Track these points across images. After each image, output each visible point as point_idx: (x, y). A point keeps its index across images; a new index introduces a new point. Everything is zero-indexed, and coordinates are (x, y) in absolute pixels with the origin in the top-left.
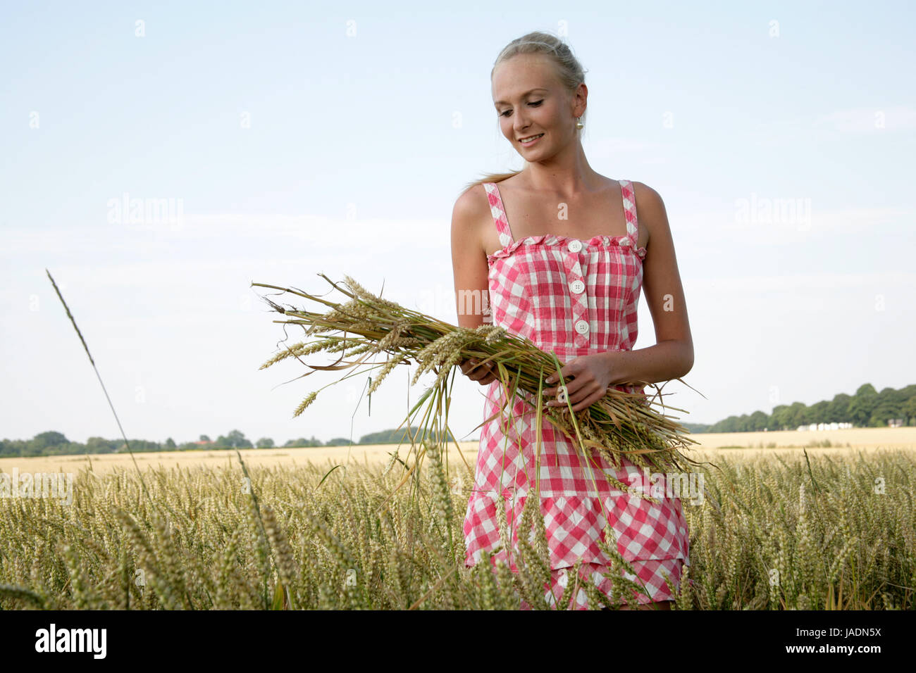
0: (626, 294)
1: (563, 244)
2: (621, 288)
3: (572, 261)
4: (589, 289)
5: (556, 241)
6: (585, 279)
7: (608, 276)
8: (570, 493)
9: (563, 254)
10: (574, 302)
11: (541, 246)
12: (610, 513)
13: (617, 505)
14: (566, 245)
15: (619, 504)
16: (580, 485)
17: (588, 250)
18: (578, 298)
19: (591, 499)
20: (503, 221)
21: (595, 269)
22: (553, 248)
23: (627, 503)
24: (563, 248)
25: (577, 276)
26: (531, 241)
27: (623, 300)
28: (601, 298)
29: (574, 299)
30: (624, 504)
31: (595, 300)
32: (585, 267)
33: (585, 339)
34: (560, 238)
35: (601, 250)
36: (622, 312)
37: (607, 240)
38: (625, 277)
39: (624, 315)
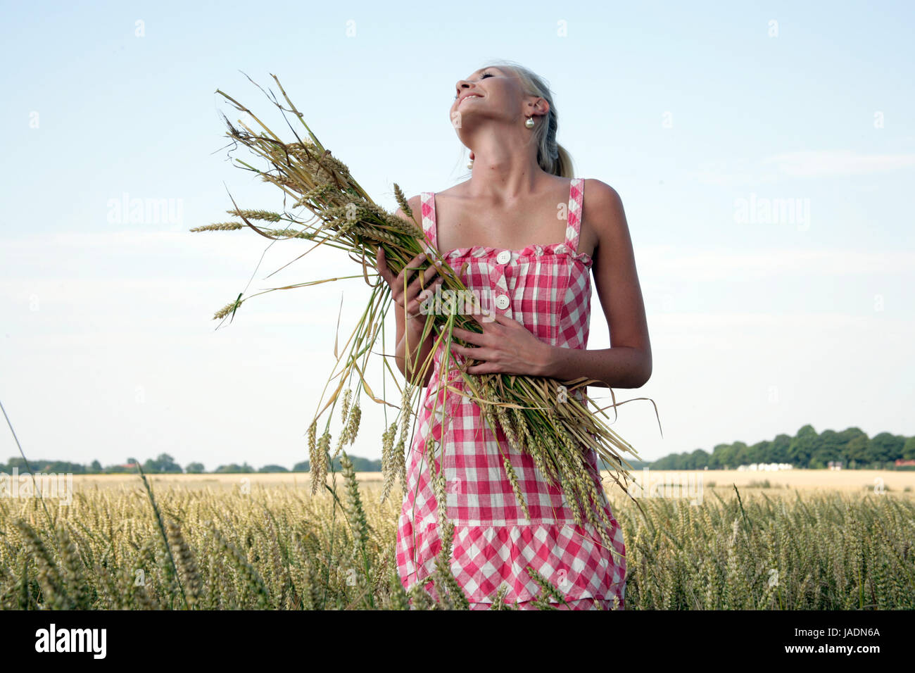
0: (557, 308)
1: (492, 254)
2: (551, 303)
3: (498, 274)
4: (515, 304)
5: (483, 252)
6: (511, 294)
7: (536, 289)
8: (474, 523)
9: (490, 266)
11: (468, 259)
12: (513, 545)
13: (522, 535)
14: (495, 256)
15: (525, 534)
16: (485, 513)
17: (518, 262)
18: (503, 313)
19: (496, 528)
20: (432, 234)
21: (523, 282)
23: (532, 535)
24: (491, 259)
25: (503, 291)
26: (458, 253)
27: (554, 316)
28: (528, 314)
30: (530, 536)
31: (521, 315)
32: (514, 280)
34: (489, 249)
35: (533, 261)
36: (557, 328)
37: (540, 249)
38: (554, 290)
39: (561, 331)
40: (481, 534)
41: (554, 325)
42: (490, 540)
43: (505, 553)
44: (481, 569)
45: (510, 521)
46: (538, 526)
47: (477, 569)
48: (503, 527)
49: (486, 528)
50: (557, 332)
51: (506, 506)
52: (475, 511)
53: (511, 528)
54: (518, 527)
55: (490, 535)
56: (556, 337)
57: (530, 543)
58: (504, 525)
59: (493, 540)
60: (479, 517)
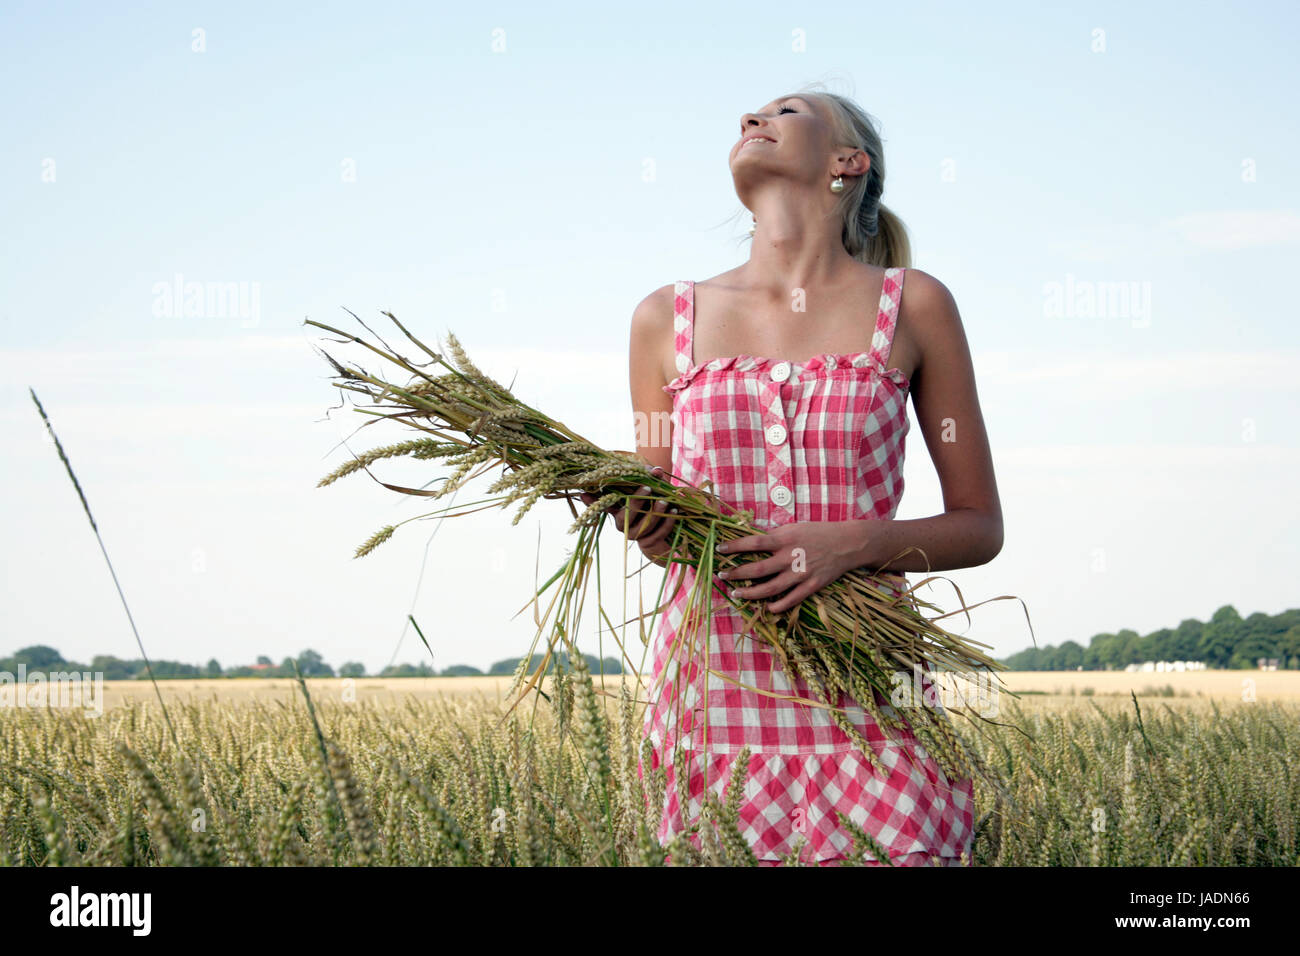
0: (854, 441)
1: (764, 367)
2: (844, 434)
3: (771, 395)
4: (793, 437)
5: (753, 364)
6: (789, 424)
8: (753, 748)
9: (760, 384)
10: (770, 457)
11: (731, 374)
12: (810, 781)
13: (822, 769)
14: (769, 369)
15: (826, 767)
17: (801, 379)
18: (777, 451)
19: (784, 757)
20: (686, 337)
21: (806, 407)
22: (748, 374)
23: (837, 768)
24: (763, 374)
25: (778, 419)
26: (717, 365)
27: (849, 452)
28: (813, 450)
29: (770, 453)
30: (833, 767)
31: (804, 454)
32: (792, 404)
33: (787, 514)
34: (760, 360)
35: (822, 377)
36: (855, 470)
37: (832, 361)
38: (850, 416)
39: (860, 474)
40: (763, 764)
41: (850, 465)
42: (776, 772)
43: (798, 791)
44: (763, 812)
45: (804, 748)
46: (845, 754)
47: (758, 812)
48: (795, 756)
49: (771, 756)
50: (855, 476)
51: (799, 726)
52: (753, 731)
53: (806, 757)
54: (816, 756)
55: (776, 766)
56: (854, 483)
57: (834, 779)
58: (796, 753)
59: (781, 773)
60: (760, 740)
